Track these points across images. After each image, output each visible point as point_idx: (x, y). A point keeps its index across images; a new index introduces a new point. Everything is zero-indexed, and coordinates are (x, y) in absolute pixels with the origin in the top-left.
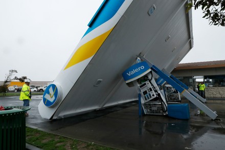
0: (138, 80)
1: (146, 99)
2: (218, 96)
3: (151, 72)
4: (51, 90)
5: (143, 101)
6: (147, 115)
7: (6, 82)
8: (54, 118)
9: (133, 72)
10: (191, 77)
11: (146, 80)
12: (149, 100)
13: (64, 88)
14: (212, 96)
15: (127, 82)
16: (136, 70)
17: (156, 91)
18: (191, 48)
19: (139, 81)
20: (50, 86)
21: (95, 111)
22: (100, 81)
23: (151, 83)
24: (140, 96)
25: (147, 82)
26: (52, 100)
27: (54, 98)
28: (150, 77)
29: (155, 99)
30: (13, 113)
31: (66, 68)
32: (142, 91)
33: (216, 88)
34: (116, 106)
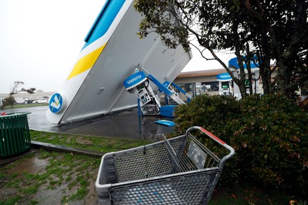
1: (143, 103)
3: (147, 80)
4: (56, 98)
5: (141, 105)
6: (145, 115)
7: (12, 94)
8: (62, 122)
9: (132, 81)
10: (191, 84)
11: (143, 87)
12: (146, 103)
13: (68, 96)
15: (127, 89)
16: (135, 79)
17: (151, 96)
18: (190, 58)
19: (138, 87)
20: (54, 95)
21: (103, 115)
22: (103, 89)
23: (147, 90)
24: (139, 100)
25: (143, 89)
26: (57, 107)
27: (59, 105)
28: (146, 85)
30: (15, 117)
32: (141, 96)
34: (124, 110)
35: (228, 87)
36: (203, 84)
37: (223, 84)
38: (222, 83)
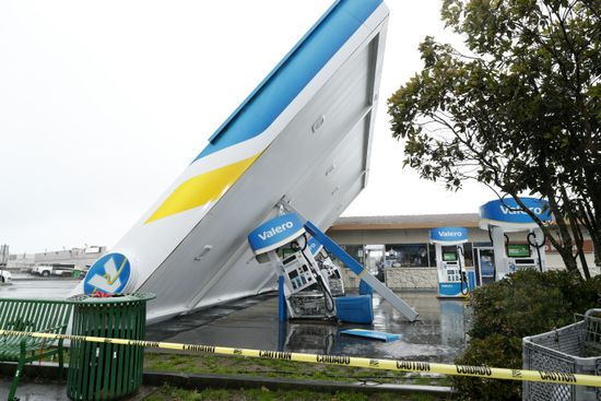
0: (277, 250)
1: (295, 287)
2: (410, 285)
3: (304, 235)
4: (110, 267)
5: (288, 292)
6: (295, 319)
9: (271, 233)
10: (361, 247)
11: (296, 250)
12: (302, 288)
14: (399, 285)
16: (278, 230)
17: (314, 271)
18: (363, 187)
19: (280, 251)
20: (108, 257)
22: (208, 250)
23: (304, 255)
25: (297, 254)
27: (119, 283)
29: (313, 287)
31: (150, 220)
33: (406, 270)
34: (215, 307)
35: (457, 257)
36: (388, 248)
37: (446, 250)
38: (443, 248)
